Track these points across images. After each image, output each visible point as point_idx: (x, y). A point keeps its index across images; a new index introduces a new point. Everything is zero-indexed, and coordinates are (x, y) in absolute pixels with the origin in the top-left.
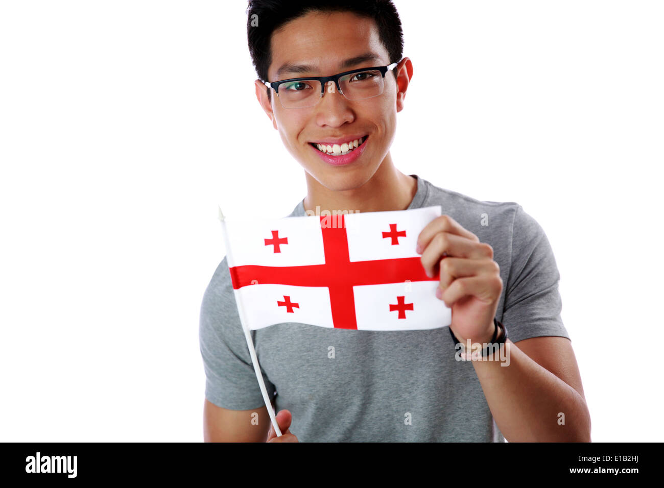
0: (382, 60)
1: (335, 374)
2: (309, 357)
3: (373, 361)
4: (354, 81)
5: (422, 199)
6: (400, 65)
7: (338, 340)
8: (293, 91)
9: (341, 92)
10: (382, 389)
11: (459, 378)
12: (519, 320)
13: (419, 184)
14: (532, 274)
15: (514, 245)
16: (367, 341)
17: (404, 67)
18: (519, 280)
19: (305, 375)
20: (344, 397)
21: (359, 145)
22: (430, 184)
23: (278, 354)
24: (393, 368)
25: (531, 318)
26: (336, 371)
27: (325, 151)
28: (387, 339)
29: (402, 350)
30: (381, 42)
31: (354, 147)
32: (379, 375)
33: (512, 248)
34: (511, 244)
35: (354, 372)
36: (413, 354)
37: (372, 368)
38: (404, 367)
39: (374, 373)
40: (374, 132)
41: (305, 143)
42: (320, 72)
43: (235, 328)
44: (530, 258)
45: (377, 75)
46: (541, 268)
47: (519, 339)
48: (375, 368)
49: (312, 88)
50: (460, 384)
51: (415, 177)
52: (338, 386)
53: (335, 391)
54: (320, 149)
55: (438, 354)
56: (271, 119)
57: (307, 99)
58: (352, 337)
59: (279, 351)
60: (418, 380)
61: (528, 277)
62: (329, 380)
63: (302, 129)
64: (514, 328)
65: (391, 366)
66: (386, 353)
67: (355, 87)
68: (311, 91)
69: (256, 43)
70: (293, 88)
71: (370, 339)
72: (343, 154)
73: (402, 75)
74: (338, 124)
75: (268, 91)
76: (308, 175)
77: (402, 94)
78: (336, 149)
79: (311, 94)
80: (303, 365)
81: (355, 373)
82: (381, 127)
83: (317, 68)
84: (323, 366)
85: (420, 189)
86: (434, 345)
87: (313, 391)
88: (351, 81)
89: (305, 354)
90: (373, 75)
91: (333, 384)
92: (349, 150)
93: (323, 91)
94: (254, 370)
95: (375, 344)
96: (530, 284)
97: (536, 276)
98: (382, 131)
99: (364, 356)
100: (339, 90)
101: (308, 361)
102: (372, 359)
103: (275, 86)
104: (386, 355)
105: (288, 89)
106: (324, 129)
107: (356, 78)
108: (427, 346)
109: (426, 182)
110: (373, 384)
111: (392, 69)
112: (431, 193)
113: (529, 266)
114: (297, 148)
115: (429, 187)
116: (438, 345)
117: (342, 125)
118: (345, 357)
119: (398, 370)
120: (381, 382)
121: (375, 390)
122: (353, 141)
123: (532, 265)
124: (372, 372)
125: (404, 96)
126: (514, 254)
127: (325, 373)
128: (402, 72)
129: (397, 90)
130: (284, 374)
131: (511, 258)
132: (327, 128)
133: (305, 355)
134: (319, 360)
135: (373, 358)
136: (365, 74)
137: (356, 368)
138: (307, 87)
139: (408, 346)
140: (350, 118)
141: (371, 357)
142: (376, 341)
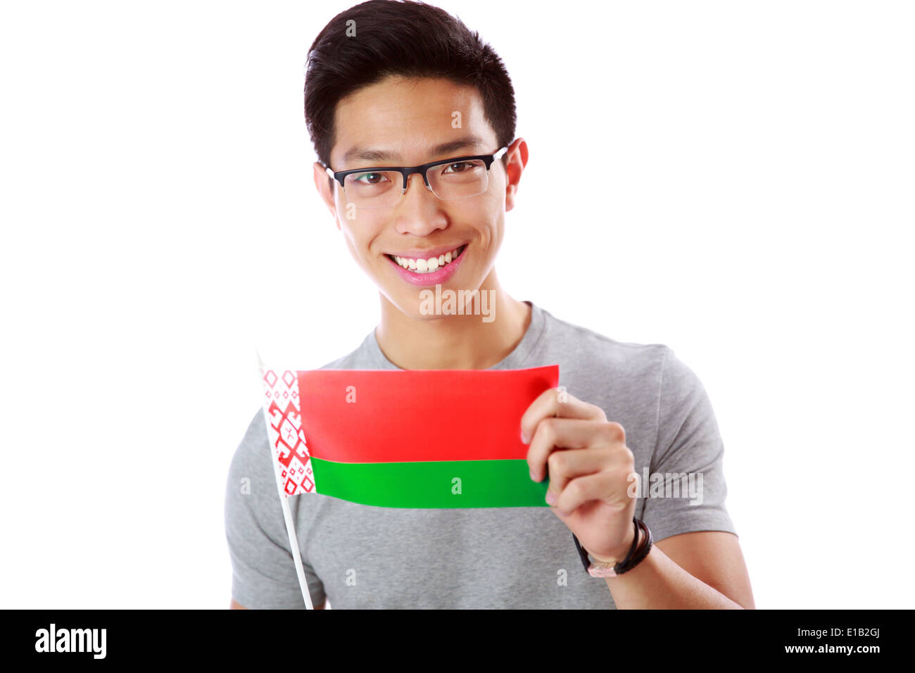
0: (487, 145)
1: (406, 568)
2: (371, 544)
3: (461, 554)
4: (447, 173)
5: (537, 334)
6: (511, 149)
7: (413, 522)
8: (364, 184)
9: (430, 187)
10: (471, 594)
11: (580, 583)
12: (672, 507)
13: (534, 315)
14: (689, 442)
15: (663, 402)
16: (453, 526)
17: (517, 151)
18: (671, 450)
19: (364, 568)
20: (415, 602)
21: (453, 259)
22: (549, 315)
23: (329, 537)
24: (487, 564)
25: (687, 505)
26: (408, 564)
27: (405, 267)
28: (481, 523)
29: (501, 540)
30: (486, 120)
31: (446, 263)
32: (467, 574)
33: (660, 405)
34: (659, 400)
35: (433, 567)
36: (516, 545)
37: (459, 563)
38: (501, 563)
39: (461, 571)
40: (475, 240)
41: (380, 255)
42: (402, 160)
43: (273, 500)
44: (686, 422)
45: (480, 166)
46: (701, 434)
47: (671, 534)
48: (462, 564)
49: (390, 181)
50: (583, 593)
51: (529, 304)
52: (408, 585)
53: (403, 593)
54: (400, 264)
55: (551, 547)
56: (333, 215)
57: (382, 196)
58: (433, 519)
59: (330, 532)
60: (520, 583)
61: (684, 447)
62: (396, 576)
63: (376, 236)
64: (665, 518)
65: (486, 562)
66: (480, 543)
67: (449, 180)
68: (389, 184)
69: (315, 115)
70: (365, 179)
71: (458, 524)
72: (430, 271)
73: (514, 162)
74: (426, 232)
75: (331, 181)
76: (383, 298)
77: (513, 187)
78: (421, 265)
79: (389, 188)
80: (362, 554)
81: (433, 569)
82: (485, 234)
83: (398, 154)
84: (390, 556)
85: (535, 321)
86: (546, 534)
87: (375, 591)
88: (443, 173)
89: (366, 538)
90: (474, 166)
91: (402, 582)
92: (439, 266)
93: (405, 187)
94: (292, 557)
95: (465, 531)
96: (686, 456)
97: (695, 446)
98: (486, 238)
99: (447, 546)
100: (427, 185)
101: (369, 548)
102: (459, 551)
103: (341, 177)
104: (479, 547)
105: (358, 181)
106: (406, 237)
107: (450, 170)
108: (536, 535)
109: (543, 312)
110: (459, 587)
111: (500, 157)
112: (550, 327)
113: (684, 432)
114: (368, 261)
115: (547, 318)
116: (552, 534)
117: (430, 234)
118: (422, 546)
119: (493, 568)
120: (471, 583)
121: (461, 594)
122: (444, 255)
123: (690, 430)
124: (459, 570)
125: (516, 190)
126: (662, 414)
127: (392, 567)
128: (514, 157)
129: (507, 183)
130: (335, 565)
131: (658, 419)
132: (409, 236)
133: (366, 541)
134: (386, 548)
135: (462, 550)
136: (464, 164)
137: (435, 561)
138: (383, 179)
139: (509, 534)
140: (442, 223)
141: (458, 549)
142: (466, 526)
